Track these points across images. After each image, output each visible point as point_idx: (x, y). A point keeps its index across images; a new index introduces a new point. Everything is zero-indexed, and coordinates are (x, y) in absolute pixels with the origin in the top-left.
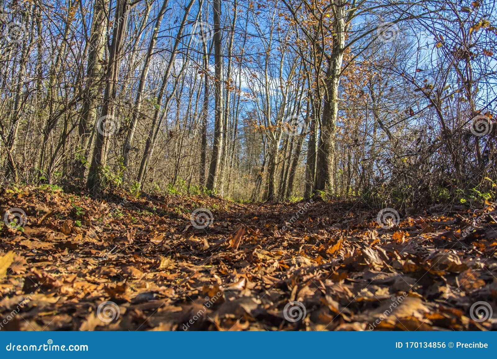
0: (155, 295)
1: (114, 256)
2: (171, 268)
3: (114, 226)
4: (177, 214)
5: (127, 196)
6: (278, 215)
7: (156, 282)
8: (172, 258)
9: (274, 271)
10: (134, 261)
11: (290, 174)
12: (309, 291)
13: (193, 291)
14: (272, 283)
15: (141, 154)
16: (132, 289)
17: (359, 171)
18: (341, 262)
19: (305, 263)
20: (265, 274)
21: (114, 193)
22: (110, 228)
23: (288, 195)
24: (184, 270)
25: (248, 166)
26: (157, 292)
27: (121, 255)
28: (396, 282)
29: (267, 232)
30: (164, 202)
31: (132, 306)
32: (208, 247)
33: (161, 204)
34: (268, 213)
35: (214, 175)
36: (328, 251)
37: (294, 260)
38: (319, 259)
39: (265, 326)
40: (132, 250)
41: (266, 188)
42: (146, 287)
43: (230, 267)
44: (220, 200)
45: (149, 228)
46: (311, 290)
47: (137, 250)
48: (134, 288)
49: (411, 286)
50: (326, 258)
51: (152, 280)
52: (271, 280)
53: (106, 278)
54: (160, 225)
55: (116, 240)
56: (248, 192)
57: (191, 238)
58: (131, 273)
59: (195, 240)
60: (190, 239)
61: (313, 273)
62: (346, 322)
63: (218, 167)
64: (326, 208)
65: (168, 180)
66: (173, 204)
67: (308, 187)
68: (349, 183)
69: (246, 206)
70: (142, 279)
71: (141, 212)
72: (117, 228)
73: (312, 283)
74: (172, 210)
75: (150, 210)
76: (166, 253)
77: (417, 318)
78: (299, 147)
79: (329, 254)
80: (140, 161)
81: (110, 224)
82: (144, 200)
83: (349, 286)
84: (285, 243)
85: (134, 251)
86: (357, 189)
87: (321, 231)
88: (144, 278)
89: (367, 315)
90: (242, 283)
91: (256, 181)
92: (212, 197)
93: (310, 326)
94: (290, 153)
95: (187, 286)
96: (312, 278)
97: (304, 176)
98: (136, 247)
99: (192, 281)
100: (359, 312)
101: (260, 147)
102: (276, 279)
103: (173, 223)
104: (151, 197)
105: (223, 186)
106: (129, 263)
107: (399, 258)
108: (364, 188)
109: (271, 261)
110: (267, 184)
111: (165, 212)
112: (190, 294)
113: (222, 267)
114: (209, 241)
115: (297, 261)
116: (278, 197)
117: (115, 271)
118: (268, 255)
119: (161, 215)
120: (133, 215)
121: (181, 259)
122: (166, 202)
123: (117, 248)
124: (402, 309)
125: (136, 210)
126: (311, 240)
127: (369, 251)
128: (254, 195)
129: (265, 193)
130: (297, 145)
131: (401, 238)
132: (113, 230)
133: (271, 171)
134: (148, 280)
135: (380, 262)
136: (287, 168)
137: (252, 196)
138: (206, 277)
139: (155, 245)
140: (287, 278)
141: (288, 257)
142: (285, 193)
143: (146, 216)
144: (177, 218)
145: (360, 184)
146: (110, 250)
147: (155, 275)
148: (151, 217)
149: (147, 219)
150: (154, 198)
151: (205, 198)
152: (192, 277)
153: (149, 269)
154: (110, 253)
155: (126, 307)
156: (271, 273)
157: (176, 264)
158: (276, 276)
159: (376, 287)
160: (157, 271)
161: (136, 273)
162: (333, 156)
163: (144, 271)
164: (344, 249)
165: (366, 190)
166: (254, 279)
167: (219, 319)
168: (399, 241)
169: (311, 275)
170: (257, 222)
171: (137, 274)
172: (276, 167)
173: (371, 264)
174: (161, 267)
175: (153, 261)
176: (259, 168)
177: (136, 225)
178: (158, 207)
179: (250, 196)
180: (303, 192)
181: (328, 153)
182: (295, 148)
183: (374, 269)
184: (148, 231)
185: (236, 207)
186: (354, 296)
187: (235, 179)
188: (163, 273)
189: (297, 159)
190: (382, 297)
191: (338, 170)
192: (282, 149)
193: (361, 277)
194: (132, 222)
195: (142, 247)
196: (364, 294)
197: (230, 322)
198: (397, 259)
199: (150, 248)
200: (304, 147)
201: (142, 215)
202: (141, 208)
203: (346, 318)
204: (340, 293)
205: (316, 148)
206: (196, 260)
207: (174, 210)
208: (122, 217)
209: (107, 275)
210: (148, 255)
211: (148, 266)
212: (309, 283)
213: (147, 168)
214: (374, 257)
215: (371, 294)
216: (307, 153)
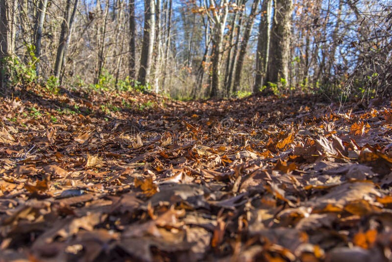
0: (82, 192)
1: (33, 156)
2: (99, 166)
3: (31, 126)
4: (104, 113)
5: (44, 92)
6: (223, 112)
7: (82, 180)
8: (100, 156)
9: (216, 166)
10: (56, 160)
11: (237, 65)
12: (254, 182)
13: (124, 186)
14: (213, 177)
15: (56, 42)
16: (56, 187)
17: (319, 58)
18: (291, 154)
19: (251, 157)
20: (205, 168)
21: (28, 89)
22: (27, 128)
23: (235, 90)
24: (114, 167)
25: (187, 55)
26: (84, 189)
27: (41, 155)
28: (350, 171)
29: (210, 129)
30: (87, 99)
31: (56, 201)
32: (142, 145)
33: (84, 101)
34: (211, 110)
35: (146, 66)
36: (277, 146)
37: (238, 155)
38: (267, 153)
39: (204, 215)
40: (53, 150)
41: (209, 82)
42: (71, 185)
43: (166, 164)
44: (155, 96)
45: (72, 128)
46: (256, 182)
47: (59, 150)
48: (58, 186)
49: (367, 174)
50: (275, 152)
51: (78, 178)
52: (211, 174)
53: (26, 178)
54: (85, 125)
55: (34, 140)
56: (187, 87)
57: (122, 136)
58: (54, 172)
59: (125, 137)
60: (120, 137)
61: (258, 165)
62: (291, 207)
63: (151, 56)
64: (278, 103)
65: (92, 75)
66: (99, 102)
67: (258, 78)
68: (306, 73)
69: (185, 103)
70: (67, 178)
71: (62, 110)
72: (34, 128)
73: (257, 175)
74: (98, 108)
75: (72, 108)
76: (93, 152)
77: (368, 201)
78: (248, 32)
79: (278, 148)
80: (55, 52)
81: (26, 124)
82: (64, 98)
83: (298, 177)
84: (230, 139)
85: (56, 151)
86: (315, 80)
87: (270, 126)
88: (69, 177)
89: (315, 201)
90: (179, 177)
91: (196, 74)
92: (145, 93)
93: (251, 210)
94: (238, 39)
95: (118, 182)
96: (257, 169)
97: (253, 66)
98: (58, 147)
99: (124, 178)
100: (306, 199)
101: (200, 31)
102: (217, 172)
103: (100, 122)
104: (72, 93)
105: (157, 80)
106: (51, 162)
107: (356, 148)
108: (324, 78)
109: (212, 157)
110: (210, 76)
111: (90, 110)
112: (121, 189)
113: (158, 164)
114: (143, 139)
115: (241, 156)
116: (223, 93)
117: (35, 170)
118: (209, 150)
119: (86, 115)
120: (52, 114)
121: (110, 157)
122: (90, 100)
123: (35, 148)
124: (352, 193)
125: (56, 108)
126: (259, 135)
127: (323, 141)
128: (195, 90)
129: (208, 88)
130: (245, 28)
131: (361, 130)
132: (30, 130)
133: (215, 61)
134: (74, 178)
135: (334, 152)
136: (234, 57)
137: (192, 92)
138: (139, 173)
139: (79, 145)
140: (230, 171)
141: (233, 152)
142: (232, 88)
143: (68, 115)
144: (104, 117)
145: (319, 74)
146: (28, 150)
147: (81, 173)
148: (73, 117)
149: (69, 118)
150: (76, 95)
151: (137, 94)
152: (123, 174)
153: (75, 167)
154: (28, 153)
155: (50, 202)
156: (213, 168)
157: (105, 162)
158: (218, 170)
159: (327, 176)
160: (84, 169)
161: (60, 171)
162: (288, 40)
163: (69, 169)
164: (295, 142)
165: (326, 80)
166: (193, 174)
167: (152, 207)
168: (358, 132)
169: (256, 167)
170: (198, 120)
171: (62, 173)
172: (220, 56)
173: (324, 154)
174: (88, 165)
175: (78, 159)
176: (201, 58)
177: (57, 125)
178: (81, 105)
179: (190, 92)
180: (252, 85)
181: (282, 36)
182: (242, 33)
183: (327, 160)
184: (71, 131)
185: (174, 104)
186: (302, 185)
187: (171, 72)
188: (90, 172)
189: (245, 45)
190: (332, 184)
191: (294, 58)
192: (228, 33)
193: (312, 169)
194: (51, 121)
195: (65, 147)
196: (314, 182)
197: (164, 209)
198: (353, 149)
199: (74, 148)
200: (254, 31)
201: (63, 114)
202: (61, 107)
203: (290, 204)
204: (287, 183)
205: (269, 31)
206: (128, 158)
207: (101, 108)
208: (39, 117)
209: (27, 174)
210: (72, 154)
211: (73, 164)
212: (253, 175)
213: (65, 59)
214: (328, 148)
215: (320, 183)
216: (257, 38)
